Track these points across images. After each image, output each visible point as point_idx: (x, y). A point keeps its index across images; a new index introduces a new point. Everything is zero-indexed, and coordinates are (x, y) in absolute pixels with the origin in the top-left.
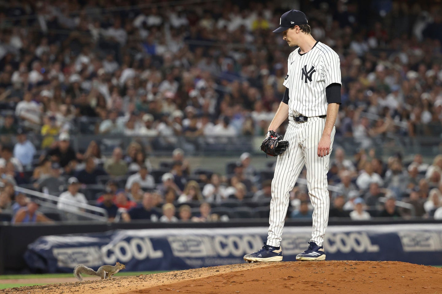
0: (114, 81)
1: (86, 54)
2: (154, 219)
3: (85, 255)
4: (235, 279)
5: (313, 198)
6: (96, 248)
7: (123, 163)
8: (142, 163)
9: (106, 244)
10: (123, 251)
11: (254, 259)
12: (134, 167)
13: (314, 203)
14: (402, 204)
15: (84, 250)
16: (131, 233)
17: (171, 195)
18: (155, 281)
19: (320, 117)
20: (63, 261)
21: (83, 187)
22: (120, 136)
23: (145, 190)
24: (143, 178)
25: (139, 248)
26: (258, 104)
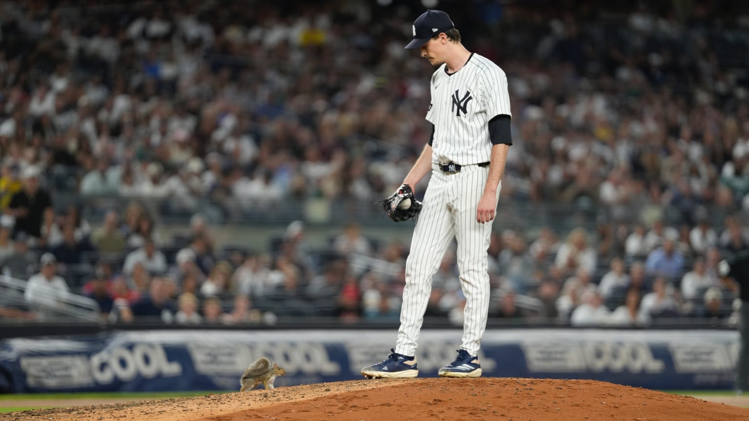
0: (103, 115)
1: (61, 75)
2: (167, 316)
3: (67, 368)
4: (355, 402)
5: (466, 285)
6: (84, 358)
7: (120, 234)
8: (146, 235)
9: (98, 351)
10: (123, 363)
11: (376, 373)
12: (136, 241)
13: (467, 292)
14: (528, 301)
15: (67, 360)
16: (134, 336)
17: (191, 283)
18: (237, 403)
19: (480, 165)
20: (36, 377)
21: (62, 268)
22: (112, 195)
23: (154, 274)
24: (150, 256)
25: (147, 360)
26: (312, 152)
